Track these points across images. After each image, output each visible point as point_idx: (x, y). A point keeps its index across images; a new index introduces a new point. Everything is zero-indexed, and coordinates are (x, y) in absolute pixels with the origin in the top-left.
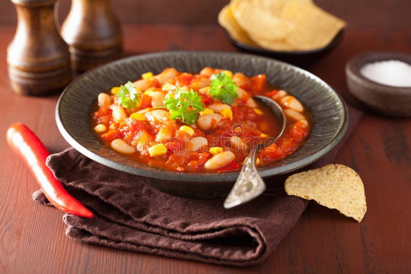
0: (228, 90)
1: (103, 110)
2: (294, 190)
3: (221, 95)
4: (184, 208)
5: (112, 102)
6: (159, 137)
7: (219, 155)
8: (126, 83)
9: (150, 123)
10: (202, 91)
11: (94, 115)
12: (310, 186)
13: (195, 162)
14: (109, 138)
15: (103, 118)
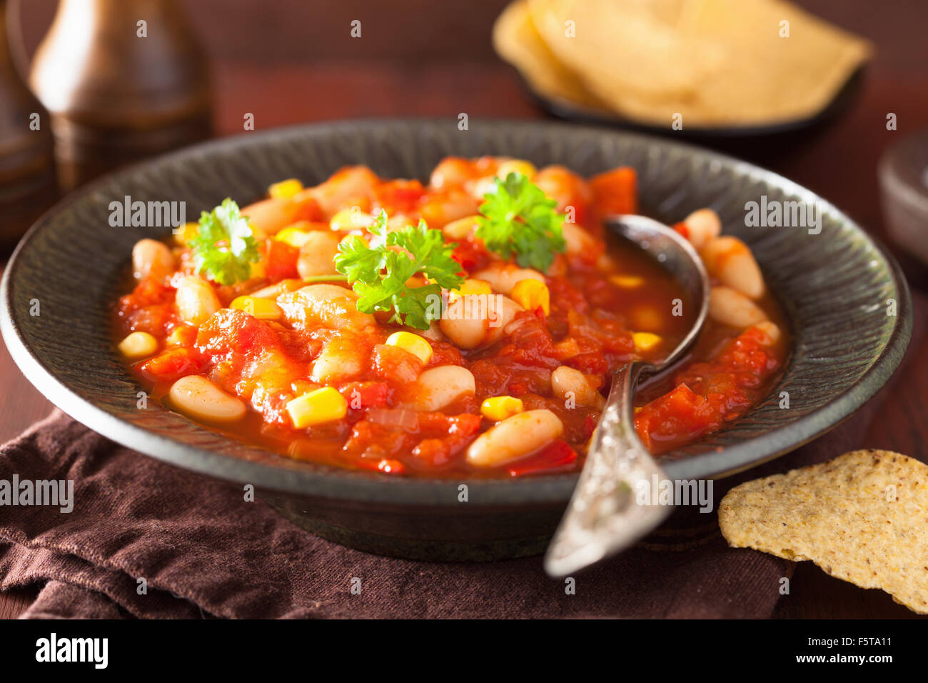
0: (535, 227)
1: (149, 289)
2: (749, 531)
3: (515, 240)
4: (402, 593)
5: (177, 267)
6: (321, 367)
7: (514, 419)
8: (219, 203)
9: (294, 325)
10: (454, 229)
11: (119, 306)
12: (799, 519)
13: (437, 444)
14: (166, 372)
15: (148, 313)
